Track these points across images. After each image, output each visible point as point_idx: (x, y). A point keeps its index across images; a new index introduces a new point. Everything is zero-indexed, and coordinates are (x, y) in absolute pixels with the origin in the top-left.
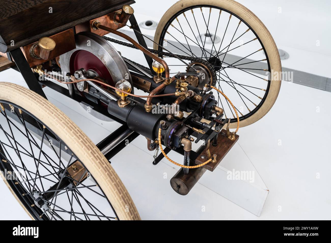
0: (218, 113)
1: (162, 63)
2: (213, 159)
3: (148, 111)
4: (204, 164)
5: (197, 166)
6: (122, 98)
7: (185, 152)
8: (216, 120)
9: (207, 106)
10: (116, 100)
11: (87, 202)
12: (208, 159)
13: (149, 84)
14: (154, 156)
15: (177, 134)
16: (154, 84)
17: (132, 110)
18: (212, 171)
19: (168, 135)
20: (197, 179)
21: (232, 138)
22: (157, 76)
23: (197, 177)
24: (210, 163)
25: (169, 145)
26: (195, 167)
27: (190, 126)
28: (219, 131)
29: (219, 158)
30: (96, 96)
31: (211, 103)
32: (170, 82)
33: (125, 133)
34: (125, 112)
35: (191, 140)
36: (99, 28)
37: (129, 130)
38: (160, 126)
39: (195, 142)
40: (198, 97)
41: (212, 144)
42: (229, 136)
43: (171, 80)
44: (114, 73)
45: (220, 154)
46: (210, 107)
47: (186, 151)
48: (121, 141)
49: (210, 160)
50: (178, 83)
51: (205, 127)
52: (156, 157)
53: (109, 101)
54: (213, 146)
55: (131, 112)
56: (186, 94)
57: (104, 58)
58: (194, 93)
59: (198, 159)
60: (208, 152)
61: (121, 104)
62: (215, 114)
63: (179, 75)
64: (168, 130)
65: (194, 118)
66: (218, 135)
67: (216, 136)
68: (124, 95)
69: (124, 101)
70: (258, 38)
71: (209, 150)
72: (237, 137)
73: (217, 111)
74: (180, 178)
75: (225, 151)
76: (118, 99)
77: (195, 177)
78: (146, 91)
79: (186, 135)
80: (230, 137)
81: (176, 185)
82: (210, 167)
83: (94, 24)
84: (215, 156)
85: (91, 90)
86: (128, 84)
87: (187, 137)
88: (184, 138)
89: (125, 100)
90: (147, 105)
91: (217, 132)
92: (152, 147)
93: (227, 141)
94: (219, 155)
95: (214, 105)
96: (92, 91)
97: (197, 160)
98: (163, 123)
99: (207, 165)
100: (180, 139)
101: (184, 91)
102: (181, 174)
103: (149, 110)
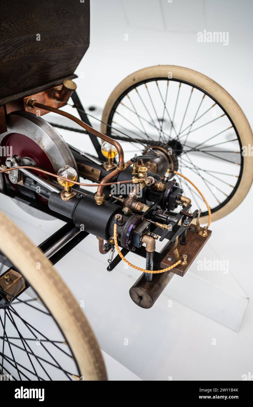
0: (184, 204)
1: (115, 144)
2: (183, 260)
3: (99, 203)
4: (172, 267)
5: (164, 271)
6: (66, 189)
7: (147, 254)
8: (183, 212)
9: (171, 196)
10: (58, 192)
11: (25, 322)
12: (176, 261)
13: (98, 172)
14: (109, 260)
15: (137, 230)
16: (104, 172)
17: (79, 203)
18: (182, 276)
19: (126, 232)
20: (162, 287)
21: (204, 234)
22: (108, 162)
23: (163, 284)
24: (179, 265)
25: (127, 245)
26: (161, 271)
27: (152, 221)
28: (188, 225)
29: (190, 260)
30: (33, 188)
31: (175, 192)
32: (125, 168)
33: (70, 233)
34: (70, 206)
35: (155, 237)
36: (35, 106)
37: (76, 229)
38: (115, 221)
39: (160, 240)
40: (160, 185)
41: (180, 243)
42: (200, 231)
43: (126, 165)
44: (55, 160)
45: (190, 254)
46: (174, 197)
47: (148, 252)
48: (66, 242)
49: (179, 262)
50: (135, 168)
51: (171, 221)
52: (111, 261)
53: (49, 194)
54: (181, 245)
55: (78, 205)
56: (146, 181)
57: (42, 142)
58: (155, 180)
59: (164, 261)
60: (176, 252)
61: (65, 197)
62: (181, 205)
63: (136, 158)
64: (125, 226)
65: (156, 211)
66: (187, 230)
67: (184, 232)
68: (69, 184)
69: (68, 192)
70: (226, 113)
71: (177, 249)
72: (209, 232)
73: (183, 202)
74: (142, 287)
75: (197, 250)
76: (61, 191)
77: (160, 285)
78: (95, 181)
79: (148, 232)
80: (200, 233)
81: (137, 296)
82: (180, 271)
83: (28, 102)
84: (185, 257)
85: (26, 181)
86: (73, 171)
87: (149, 234)
88: (146, 236)
89: (70, 192)
90: (97, 196)
91: (186, 227)
92: (107, 248)
93: (198, 238)
94: (189, 256)
95: (179, 195)
96: (29, 183)
97: (163, 263)
98: (119, 218)
99: (176, 269)
100: (140, 237)
101: (143, 178)
102: (142, 282)
103: (101, 202)
